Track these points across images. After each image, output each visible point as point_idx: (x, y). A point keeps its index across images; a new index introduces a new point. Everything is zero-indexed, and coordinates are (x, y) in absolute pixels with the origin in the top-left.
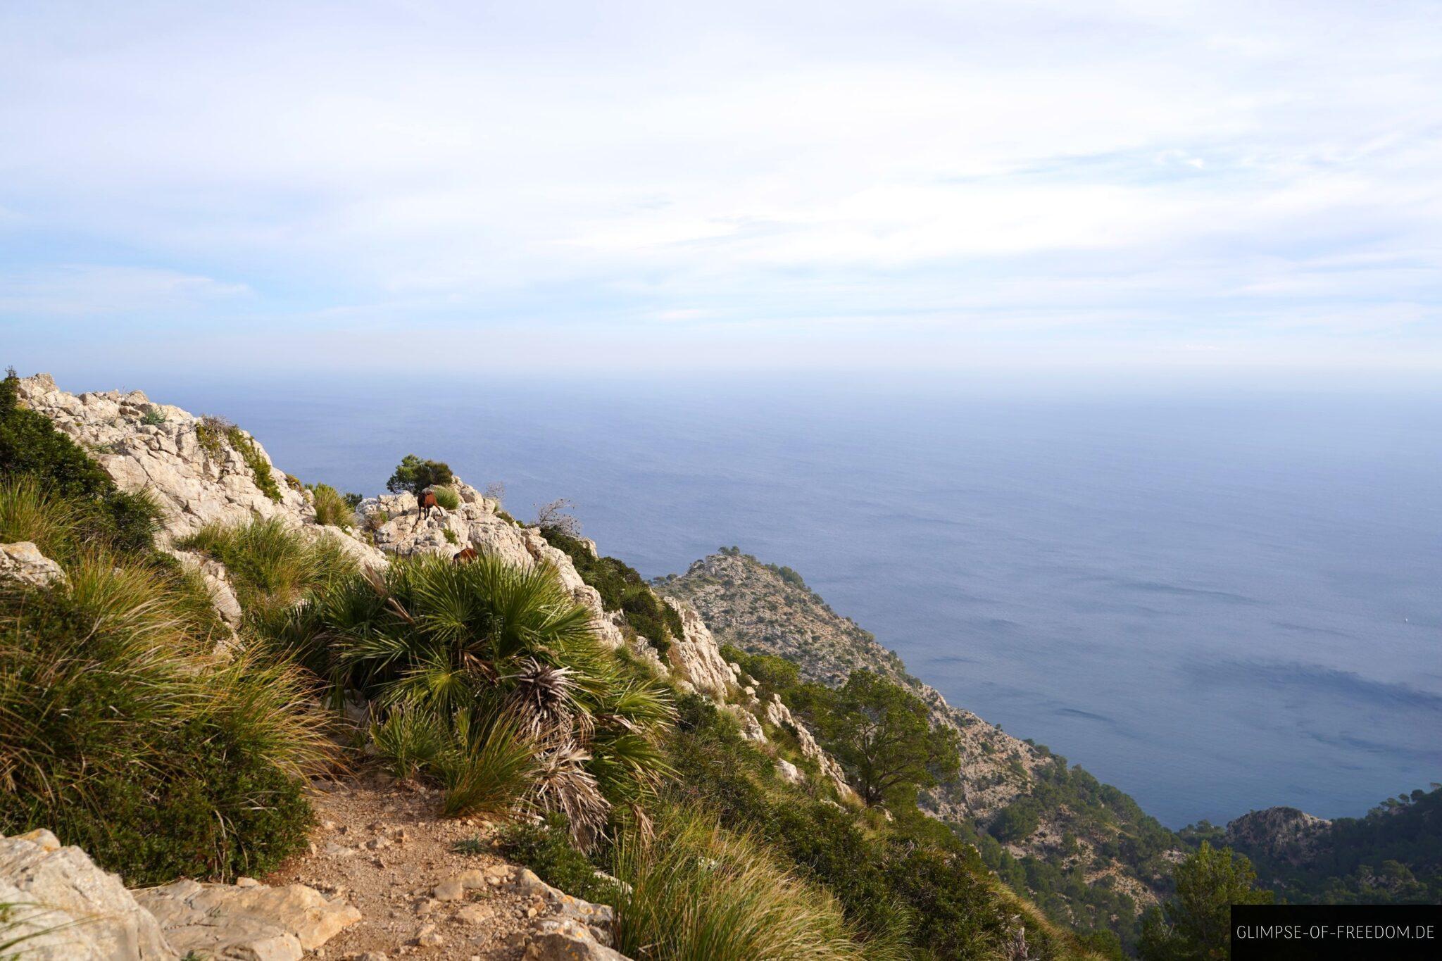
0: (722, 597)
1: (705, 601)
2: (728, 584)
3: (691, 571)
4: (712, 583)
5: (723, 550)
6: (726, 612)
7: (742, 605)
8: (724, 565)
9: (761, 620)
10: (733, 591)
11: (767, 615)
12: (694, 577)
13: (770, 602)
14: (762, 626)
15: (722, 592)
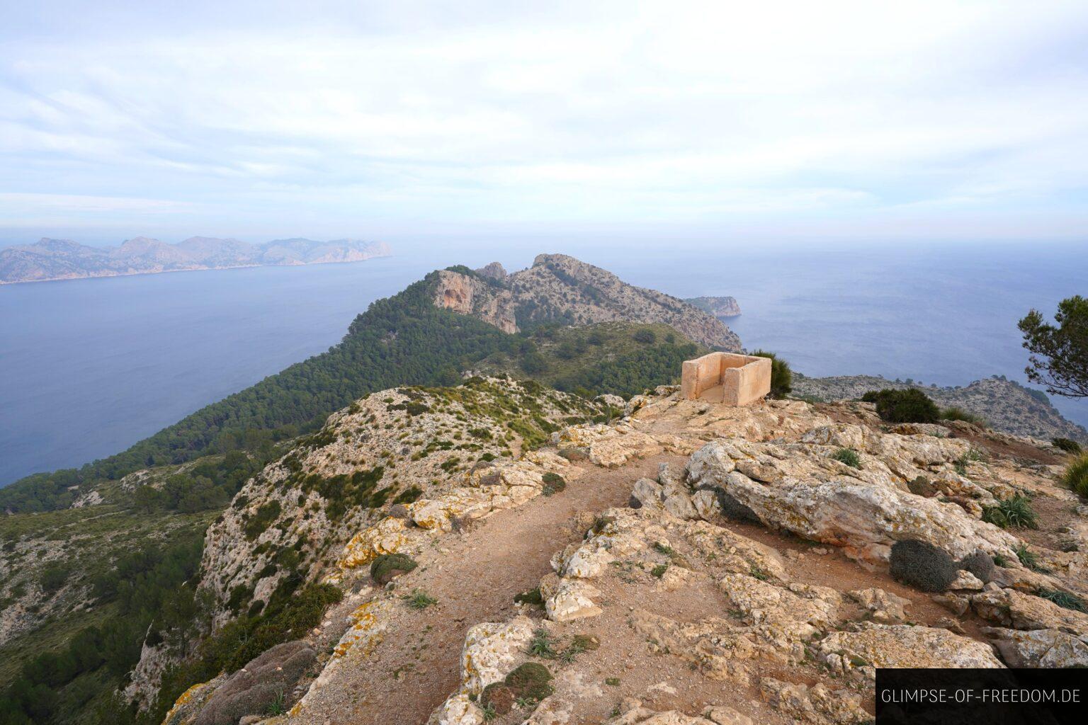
0: (986, 403)
1: (974, 403)
2: (992, 395)
3: (971, 386)
4: (982, 394)
5: (995, 377)
6: (986, 411)
7: (999, 408)
8: (992, 385)
9: (1007, 418)
10: (994, 400)
11: (1013, 416)
12: (971, 389)
13: (1016, 409)
14: (1007, 422)
15: (986, 399)
